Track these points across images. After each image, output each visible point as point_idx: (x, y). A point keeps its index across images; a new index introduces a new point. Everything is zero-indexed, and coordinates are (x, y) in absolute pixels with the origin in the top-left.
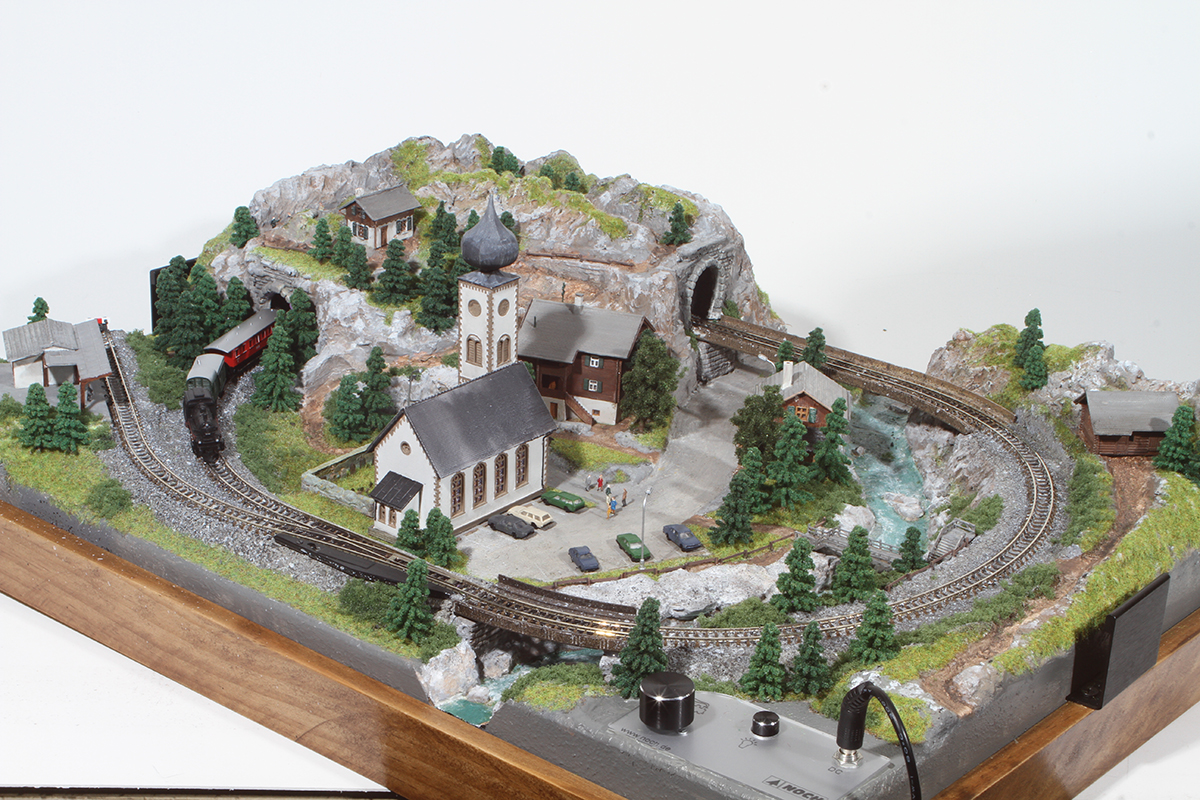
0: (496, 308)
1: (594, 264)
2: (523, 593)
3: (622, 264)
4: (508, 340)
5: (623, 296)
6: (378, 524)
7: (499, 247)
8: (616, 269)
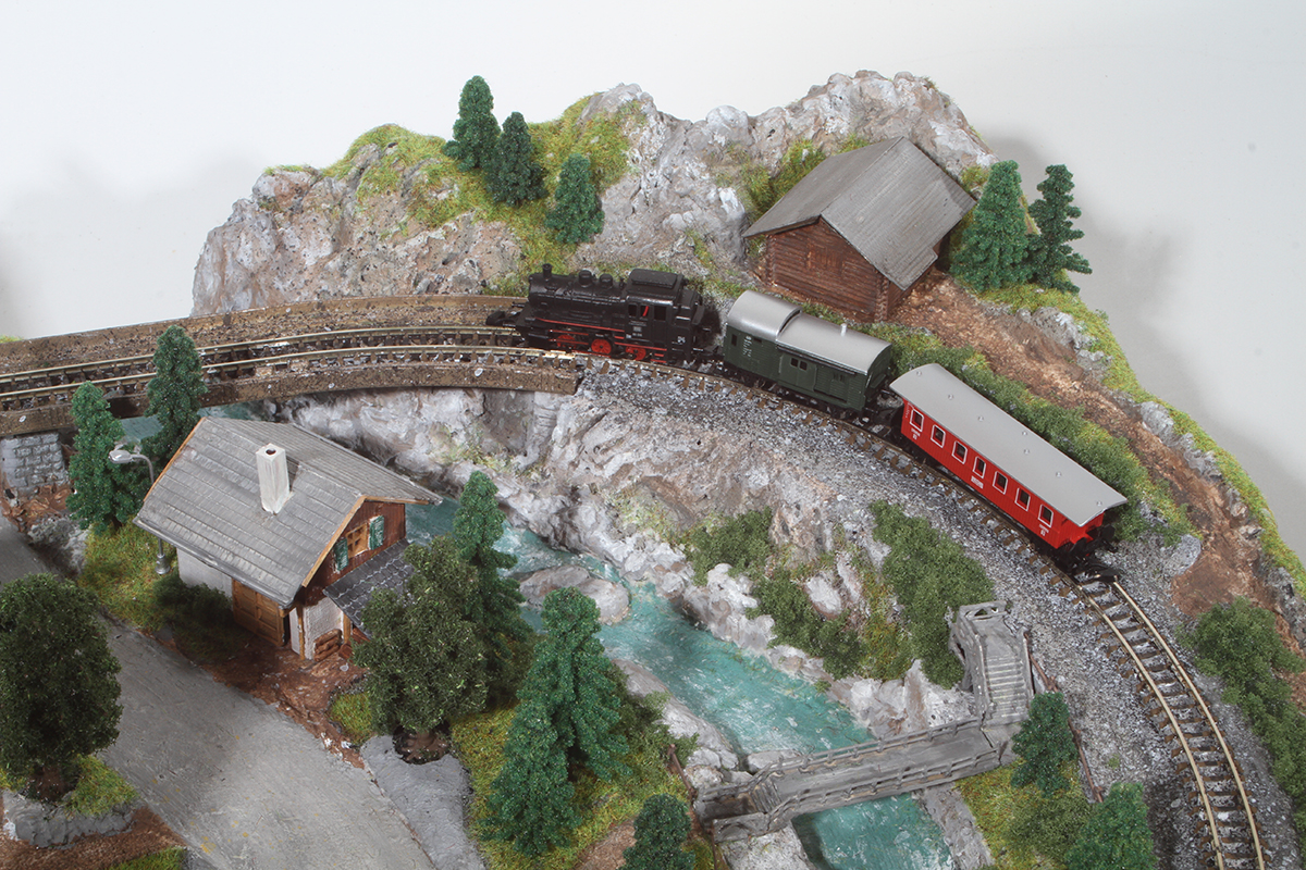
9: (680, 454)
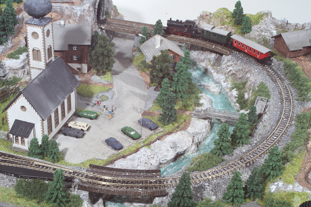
0: (45, 34)
1: (56, 4)
2: (104, 171)
3: (68, 3)
4: (51, 47)
5: (72, 16)
6: (15, 145)
7: (45, 6)
8: (66, 5)
9: (239, 69)
